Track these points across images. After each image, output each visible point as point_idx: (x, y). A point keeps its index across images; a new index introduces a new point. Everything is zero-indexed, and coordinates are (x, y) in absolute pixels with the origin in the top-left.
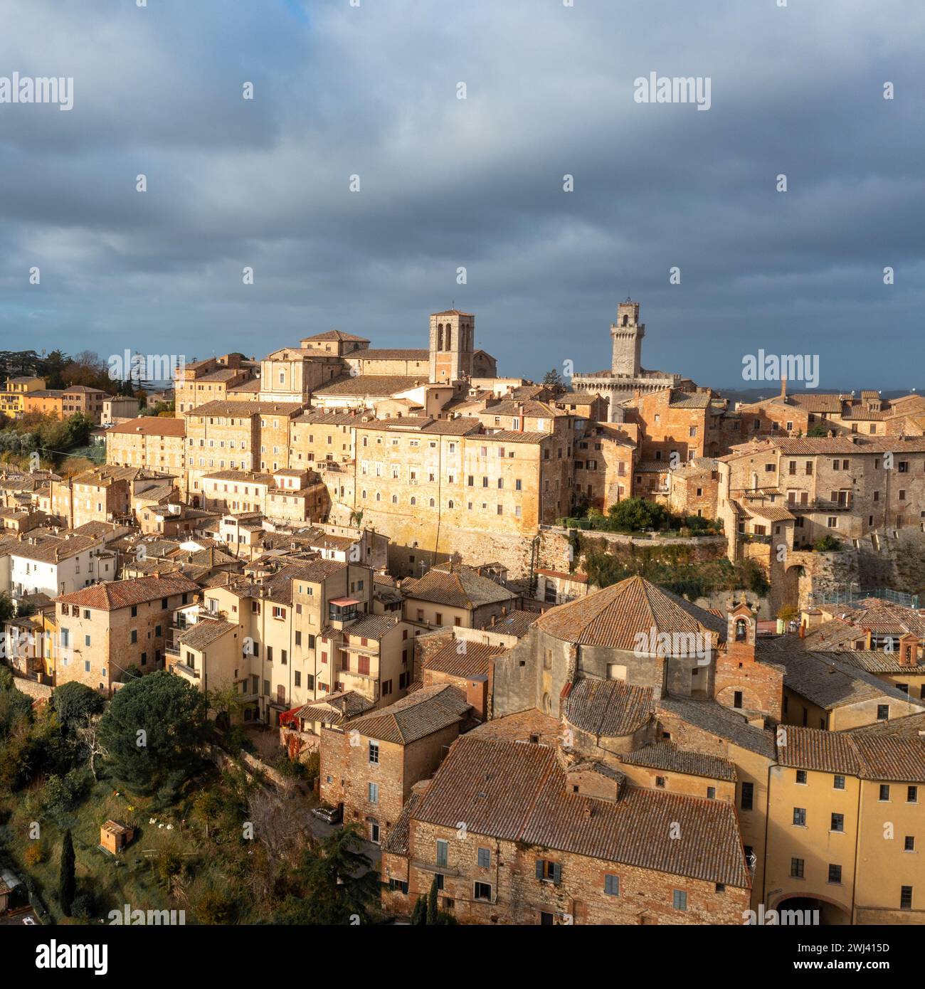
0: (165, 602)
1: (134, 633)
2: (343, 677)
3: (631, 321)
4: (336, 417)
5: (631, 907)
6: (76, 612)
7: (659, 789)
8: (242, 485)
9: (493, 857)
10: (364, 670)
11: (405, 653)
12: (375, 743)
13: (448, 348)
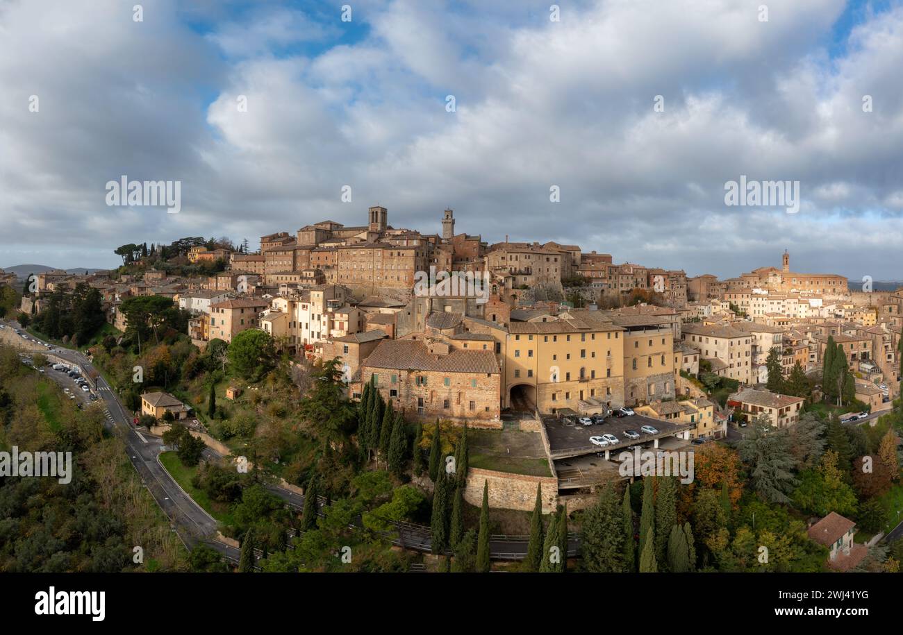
0: (255, 309)
1: (242, 320)
2: (332, 332)
3: (450, 217)
4: (330, 249)
5: (455, 389)
6: (218, 311)
7: (465, 348)
8: (289, 277)
9: (398, 378)
10: (341, 328)
11: (359, 322)
12: (347, 345)
13: (377, 222)
